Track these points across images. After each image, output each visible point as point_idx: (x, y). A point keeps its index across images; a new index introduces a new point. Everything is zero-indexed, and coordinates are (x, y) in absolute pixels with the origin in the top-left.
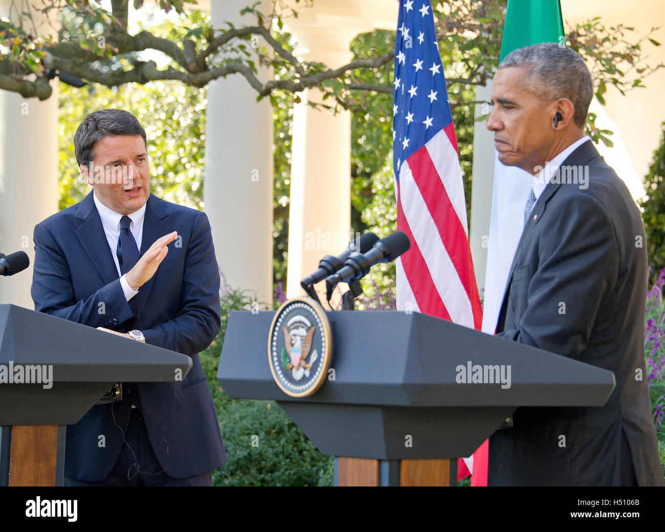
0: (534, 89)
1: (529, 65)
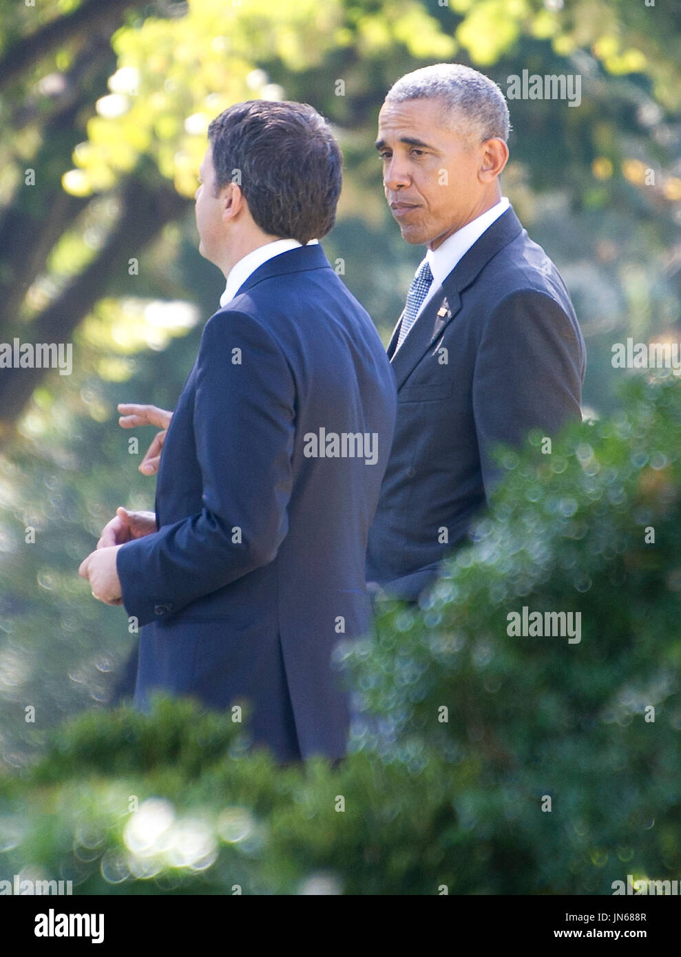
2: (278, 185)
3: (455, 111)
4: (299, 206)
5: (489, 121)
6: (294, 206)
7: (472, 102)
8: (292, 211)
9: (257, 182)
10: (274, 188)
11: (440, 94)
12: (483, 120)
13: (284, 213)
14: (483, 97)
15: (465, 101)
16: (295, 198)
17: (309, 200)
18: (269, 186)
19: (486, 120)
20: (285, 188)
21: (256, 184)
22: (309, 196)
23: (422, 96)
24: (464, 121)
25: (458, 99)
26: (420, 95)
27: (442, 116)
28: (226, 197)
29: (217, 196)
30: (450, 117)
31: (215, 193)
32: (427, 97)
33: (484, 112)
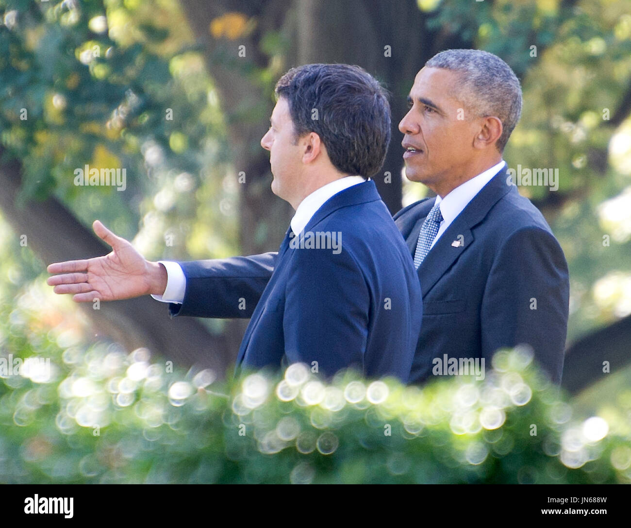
2: (353, 132)
3: (467, 86)
4: (368, 148)
5: (494, 102)
6: (364, 150)
7: (484, 84)
8: (363, 153)
9: (336, 131)
10: (350, 135)
11: (460, 69)
12: (489, 100)
13: (357, 155)
14: (496, 83)
15: (479, 81)
16: (366, 143)
17: (375, 143)
18: (347, 134)
19: (491, 101)
20: (358, 135)
21: (336, 133)
22: (375, 140)
23: (446, 67)
24: (472, 96)
25: (473, 78)
26: (445, 66)
27: (455, 87)
28: (305, 144)
29: (296, 143)
30: (462, 88)
31: (294, 141)
32: (450, 69)
33: (492, 94)
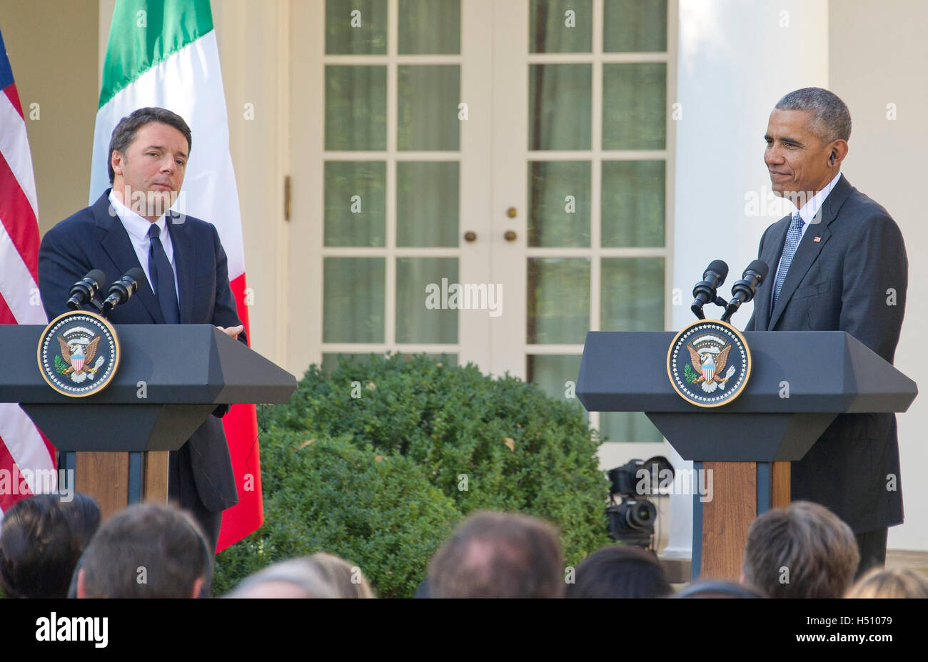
0: (817, 132)
1: (813, 110)
